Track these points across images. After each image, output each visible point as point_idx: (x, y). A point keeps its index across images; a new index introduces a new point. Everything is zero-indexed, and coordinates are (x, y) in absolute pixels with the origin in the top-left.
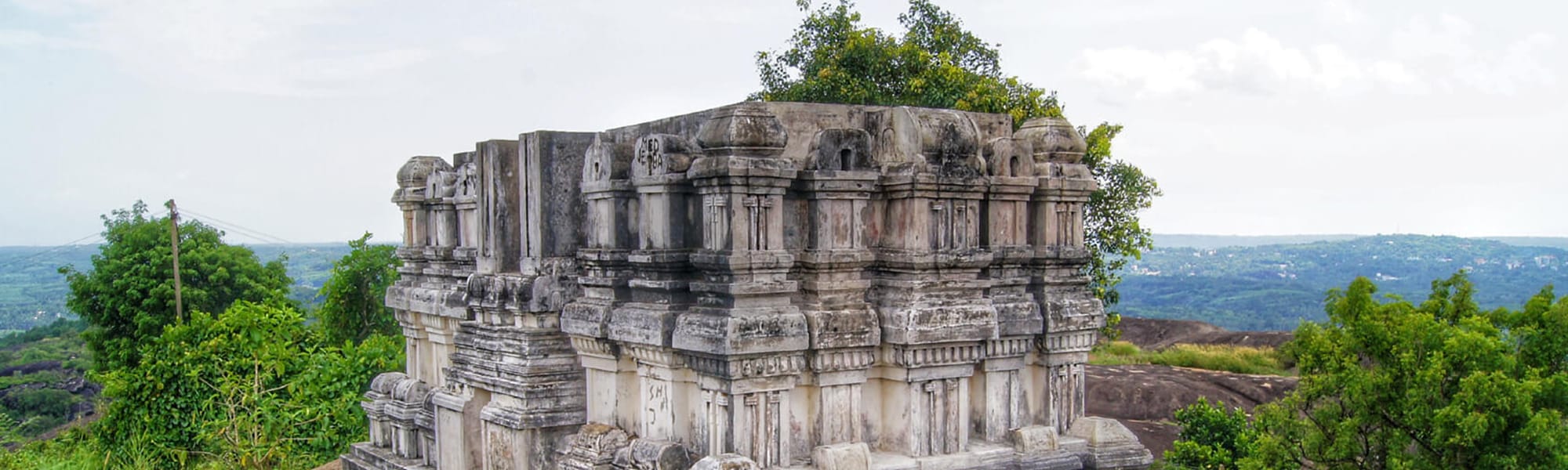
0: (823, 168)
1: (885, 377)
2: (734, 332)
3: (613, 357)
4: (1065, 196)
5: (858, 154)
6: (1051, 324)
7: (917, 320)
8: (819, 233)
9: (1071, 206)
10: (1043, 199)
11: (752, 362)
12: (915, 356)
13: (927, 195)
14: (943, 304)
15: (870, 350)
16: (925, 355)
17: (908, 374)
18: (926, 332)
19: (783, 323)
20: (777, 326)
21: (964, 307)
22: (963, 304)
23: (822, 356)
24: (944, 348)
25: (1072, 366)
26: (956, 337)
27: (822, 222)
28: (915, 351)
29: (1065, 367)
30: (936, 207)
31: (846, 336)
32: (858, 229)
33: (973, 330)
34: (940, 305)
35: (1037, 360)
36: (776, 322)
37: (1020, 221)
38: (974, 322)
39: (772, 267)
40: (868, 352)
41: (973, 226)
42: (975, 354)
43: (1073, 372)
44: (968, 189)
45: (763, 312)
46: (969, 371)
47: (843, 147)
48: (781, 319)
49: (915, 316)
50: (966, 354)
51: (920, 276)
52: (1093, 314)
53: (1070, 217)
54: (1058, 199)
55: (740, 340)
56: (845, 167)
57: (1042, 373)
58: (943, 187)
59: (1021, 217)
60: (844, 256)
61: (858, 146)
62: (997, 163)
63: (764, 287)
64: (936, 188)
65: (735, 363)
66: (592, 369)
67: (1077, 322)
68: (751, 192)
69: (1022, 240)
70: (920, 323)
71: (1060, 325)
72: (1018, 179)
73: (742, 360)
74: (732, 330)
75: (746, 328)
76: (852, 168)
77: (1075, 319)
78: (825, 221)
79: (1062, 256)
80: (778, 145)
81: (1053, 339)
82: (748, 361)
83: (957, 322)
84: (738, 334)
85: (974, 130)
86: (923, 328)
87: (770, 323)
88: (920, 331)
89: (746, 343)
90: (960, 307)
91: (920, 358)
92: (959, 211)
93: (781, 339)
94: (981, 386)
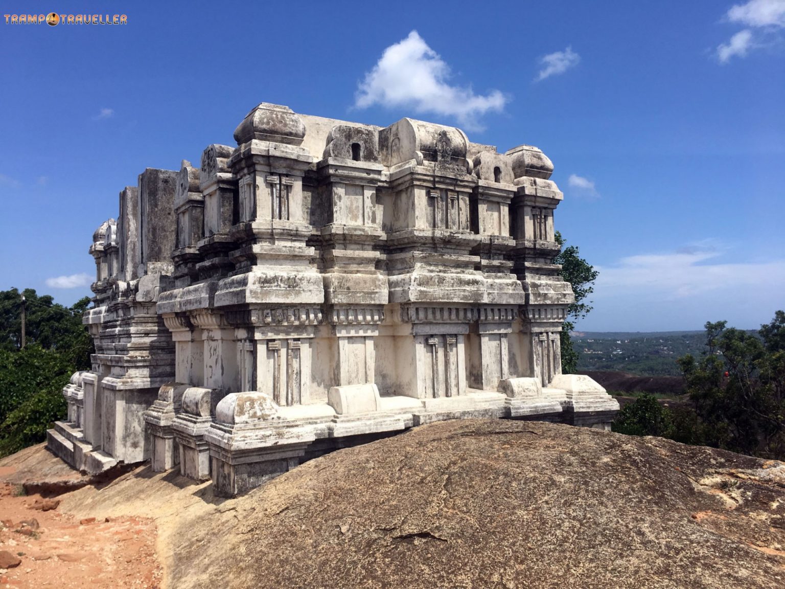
0: (336, 156)
1: (395, 334)
2: (254, 284)
3: (188, 329)
4: (539, 202)
5: (366, 148)
6: (531, 297)
7: (418, 281)
8: (334, 210)
9: (544, 211)
10: (522, 204)
11: (273, 312)
12: (417, 313)
13: (425, 184)
14: (440, 271)
15: (380, 308)
16: (426, 312)
17: (413, 328)
18: (426, 292)
19: (301, 280)
20: (295, 282)
21: (458, 275)
22: (458, 273)
23: (338, 311)
24: (443, 308)
25: (550, 334)
26: (452, 298)
27: (338, 201)
28: (417, 309)
29: (545, 334)
30: (433, 194)
31: (358, 295)
32: (369, 210)
33: (467, 294)
34: (438, 272)
35: (522, 329)
36: (295, 279)
37: (504, 218)
38: (468, 288)
39: (294, 235)
40: (379, 310)
41: (464, 213)
42: (469, 315)
43: (551, 338)
44: (459, 183)
45: (284, 271)
46: (464, 330)
47: (352, 142)
48: (299, 276)
49: (416, 278)
50: (461, 314)
51: (421, 249)
52: (565, 292)
53: (543, 221)
54: (533, 204)
55: (259, 291)
56: (356, 157)
57: (526, 340)
58: (437, 179)
59: (504, 215)
60: (355, 230)
61: (366, 142)
62: (484, 170)
63: (284, 249)
64: (432, 179)
65: (257, 312)
66: (179, 342)
67: (552, 298)
68: (272, 171)
69: (506, 233)
70: (420, 285)
71: (539, 299)
72: (502, 185)
73: (263, 310)
74: (253, 281)
75: (265, 281)
76: (362, 159)
77: (550, 295)
78: (340, 201)
79: (537, 246)
80: (296, 135)
81: (533, 310)
82: (269, 311)
83: (453, 286)
84: (257, 285)
85: (463, 138)
86: (422, 289)
87: (289, 278)
88: (421, 291)
89: (267, 293)
90: (455, 275)
91: (422, 315)
92: (452, 201)
93: (298, 293)
94: (477, 345)
